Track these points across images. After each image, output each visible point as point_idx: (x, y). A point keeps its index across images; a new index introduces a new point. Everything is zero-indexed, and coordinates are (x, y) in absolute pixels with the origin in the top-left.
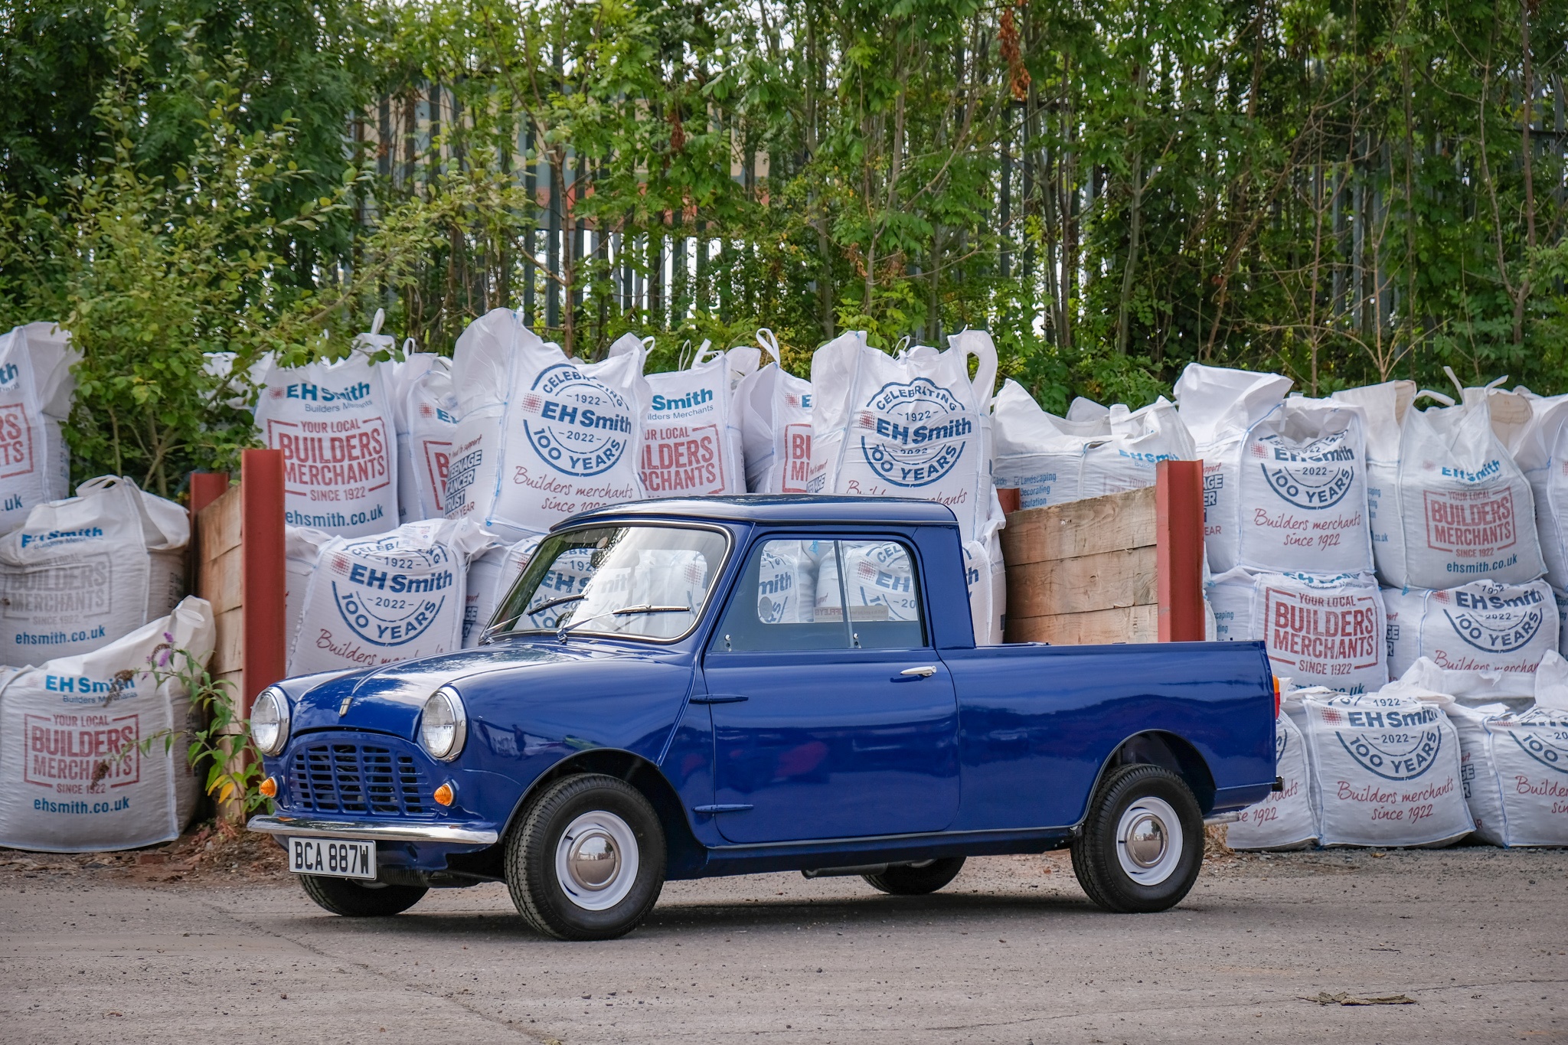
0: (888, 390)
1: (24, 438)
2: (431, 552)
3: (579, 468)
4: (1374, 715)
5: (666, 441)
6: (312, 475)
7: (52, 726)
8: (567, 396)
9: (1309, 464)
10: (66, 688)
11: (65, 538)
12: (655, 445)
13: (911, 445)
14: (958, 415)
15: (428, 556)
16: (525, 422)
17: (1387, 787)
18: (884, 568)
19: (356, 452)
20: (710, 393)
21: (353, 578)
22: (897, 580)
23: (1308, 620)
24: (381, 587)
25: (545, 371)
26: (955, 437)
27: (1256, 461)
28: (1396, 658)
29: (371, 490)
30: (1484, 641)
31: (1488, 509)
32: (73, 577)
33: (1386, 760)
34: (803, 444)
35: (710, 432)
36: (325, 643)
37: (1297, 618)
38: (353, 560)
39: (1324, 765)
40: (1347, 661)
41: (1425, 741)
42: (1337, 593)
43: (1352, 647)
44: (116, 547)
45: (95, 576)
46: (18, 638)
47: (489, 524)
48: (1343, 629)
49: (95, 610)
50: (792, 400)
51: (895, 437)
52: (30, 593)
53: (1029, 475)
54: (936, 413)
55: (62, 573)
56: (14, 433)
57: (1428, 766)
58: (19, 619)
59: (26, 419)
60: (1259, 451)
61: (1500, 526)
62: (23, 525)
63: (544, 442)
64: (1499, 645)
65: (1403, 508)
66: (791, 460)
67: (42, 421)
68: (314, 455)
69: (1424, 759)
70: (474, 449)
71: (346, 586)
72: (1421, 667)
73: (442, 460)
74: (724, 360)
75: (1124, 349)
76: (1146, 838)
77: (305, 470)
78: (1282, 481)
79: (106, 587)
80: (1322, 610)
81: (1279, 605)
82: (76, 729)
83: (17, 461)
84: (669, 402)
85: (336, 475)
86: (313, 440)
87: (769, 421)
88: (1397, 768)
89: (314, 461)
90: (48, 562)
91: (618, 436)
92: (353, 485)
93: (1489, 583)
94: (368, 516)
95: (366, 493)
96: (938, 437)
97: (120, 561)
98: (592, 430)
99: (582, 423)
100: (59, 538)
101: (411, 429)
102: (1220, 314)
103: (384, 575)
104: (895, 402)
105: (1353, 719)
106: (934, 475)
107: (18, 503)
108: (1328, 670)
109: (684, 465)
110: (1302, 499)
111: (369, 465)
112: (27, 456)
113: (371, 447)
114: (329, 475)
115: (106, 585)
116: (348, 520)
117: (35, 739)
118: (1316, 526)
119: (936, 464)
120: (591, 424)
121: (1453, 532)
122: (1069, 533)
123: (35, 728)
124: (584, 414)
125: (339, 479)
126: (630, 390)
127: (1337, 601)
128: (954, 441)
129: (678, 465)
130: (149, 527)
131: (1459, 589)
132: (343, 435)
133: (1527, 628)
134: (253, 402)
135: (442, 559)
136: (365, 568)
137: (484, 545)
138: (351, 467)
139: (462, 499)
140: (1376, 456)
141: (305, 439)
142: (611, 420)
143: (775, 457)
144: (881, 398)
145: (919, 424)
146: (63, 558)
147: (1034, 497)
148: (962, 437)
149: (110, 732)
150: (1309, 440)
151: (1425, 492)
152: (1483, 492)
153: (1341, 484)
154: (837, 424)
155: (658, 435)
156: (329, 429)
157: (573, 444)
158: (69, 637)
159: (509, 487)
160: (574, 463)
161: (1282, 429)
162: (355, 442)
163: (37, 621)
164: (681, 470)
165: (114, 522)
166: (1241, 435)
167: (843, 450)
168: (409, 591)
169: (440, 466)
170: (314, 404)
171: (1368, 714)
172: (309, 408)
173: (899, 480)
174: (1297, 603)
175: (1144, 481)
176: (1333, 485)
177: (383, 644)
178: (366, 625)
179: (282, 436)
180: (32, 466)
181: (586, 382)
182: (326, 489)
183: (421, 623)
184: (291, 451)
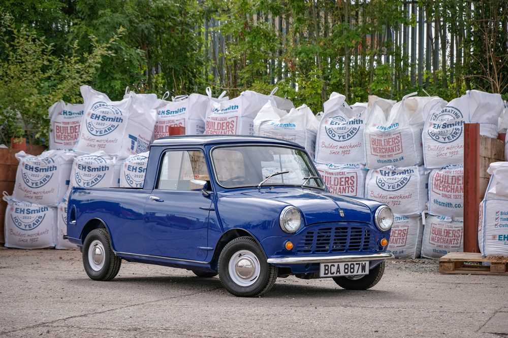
8: (98, 112)
9: (341, 126)
15: (46, 161)
16: (86, 120)
19: (77, 131)
20: (185, 109)
24: (33, 171)
30: (386, 187)
31: (390, 140)
35: (182, 121)
36: (20, 188)
38: (26, 163)
42: (339, 171)
43: (344, 190)
48: (340, 183)
60: (326, 122)
61: (395, 146)
64: (391, 189)
65: (365, 141)
80: (333, 177)
84: (171, 112)
87: (205, 116)
92: (76, 140)
93: (390, 167)
98: (105, 122)
110: (337, 138)
118: (341, 147)
121: (378, 149)
125: (72, 139)
127: (338, 174)
131: (380, 169)
133: (402, 182)
135: (52, 162)
136: (29, 165)
138: (75, 135)
151: (370, 135)
152: (389, 134)
153: (353, 132)
159: (80, 140)
162: (77, 127)
172: (65, 118)
174: (324, 174)
175: (277, 133)
176: (349, 133)
177: (33, 188)
178: (29, 182)
179: (57, 126)
181: (106, 107)
182: (68, 141)
183: (45, 182)
184: (59, 131)
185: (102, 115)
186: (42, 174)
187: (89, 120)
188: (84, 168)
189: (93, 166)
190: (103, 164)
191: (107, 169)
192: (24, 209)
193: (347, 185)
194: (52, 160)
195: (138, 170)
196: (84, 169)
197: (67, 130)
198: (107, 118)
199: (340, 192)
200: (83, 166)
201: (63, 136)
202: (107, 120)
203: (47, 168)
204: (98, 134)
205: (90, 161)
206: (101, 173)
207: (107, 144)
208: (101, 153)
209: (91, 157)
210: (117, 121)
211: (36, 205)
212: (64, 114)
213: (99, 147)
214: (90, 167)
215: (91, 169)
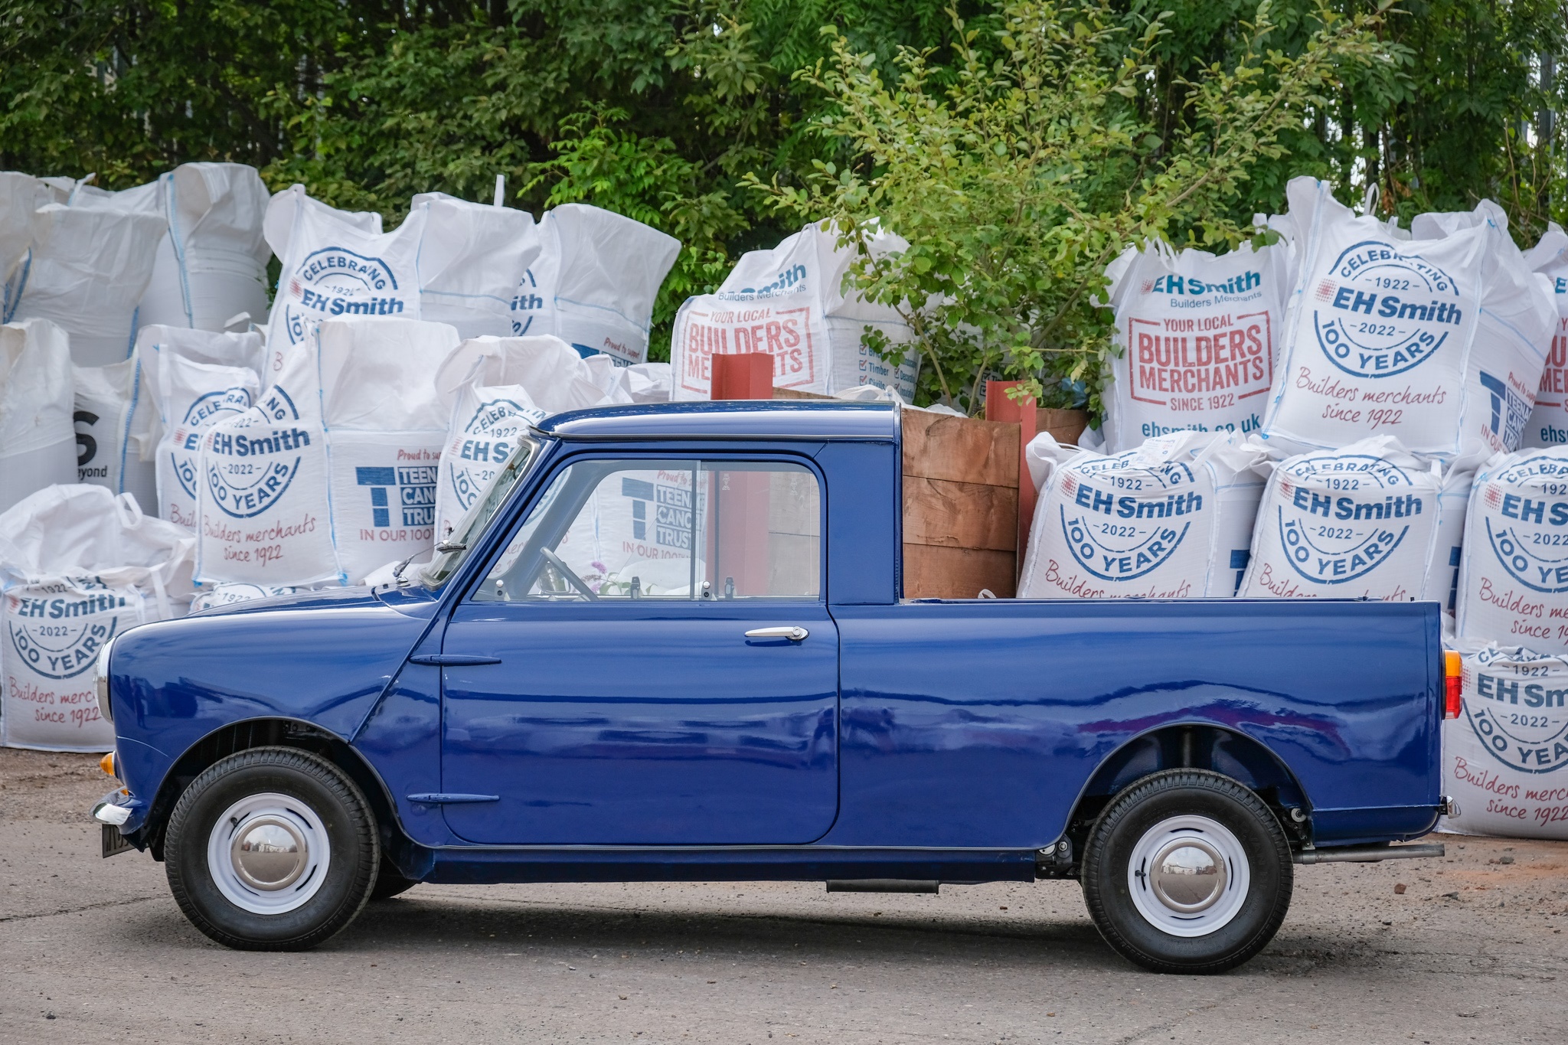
1: (803, 345)
2: (1166, 470)
3: (1373, 368)
6: (1173, 382)
16: (1316, 313)
19: (1225, 353)
21: (1079, 501)
24: (1108, 511)
25: (1343, 254)
29: (1241, 397)
36: (1053, 576)
38: (1080, 479)
47: (1267, 436)
56: (792, 341)
63: (1332, 336)
67: (825, 325)
68: (1176, 358)
71: (1073, 510)
77: (1166, 375)
83: (794, 370)
85: (1200, 380)
86: (1176, 340)
89: (1177, 364)
91: (1434, 328)
92: (1219, 391)
98: (1394, 320)
99: (1381, 313)
103: (1110, 497)
111: (1241, 368)
112: (805, 365)
114: (1192, 381)
120: (1393, 314)
124: (1385, 302)
125: (1204, 384)
132: (1211, 333)
135: (1185, 479)
136: (1091, 490)
138: (1217, 371)
141: (1167, 340)
142: (1424, 309)
156: (1195, 327)
157: (1367, 339)
159: (1292, 392)
160: (1365, 361)
168: (1140, 516)
170: (1181, 298)
172: (1174, 304)
177: (1111, 579)
178: (1091, 555)
179: (1142, 336)
180: (812, 376)
181: (1397, 262)
182: (1189, 396)
183: (1156, 555)
184: (1151, 354)
185: (1382, 293)
186: (1147, 527)
187: (1328, 313)
188: (1321, 503)
189: (1359, 498)
190: (1401, 490)
191: (1414, 507)
194: (1187, 469)
195: (1547, 514)
196: (1321, 509)
197: (1184, 349)
198: (1404, 307)
200: (1316, 496)
202: (1401, 315)
203: (1165, 500)
204: (1370, 368)
206: (1393, 525)
207: (1410, 410)
208: (1388, 445)
209: (1346, 462)
210: (1440, 319)
212: (1170, 291)
213: (1373, 422)
214: (1350, 501)
215: (1353, 507)
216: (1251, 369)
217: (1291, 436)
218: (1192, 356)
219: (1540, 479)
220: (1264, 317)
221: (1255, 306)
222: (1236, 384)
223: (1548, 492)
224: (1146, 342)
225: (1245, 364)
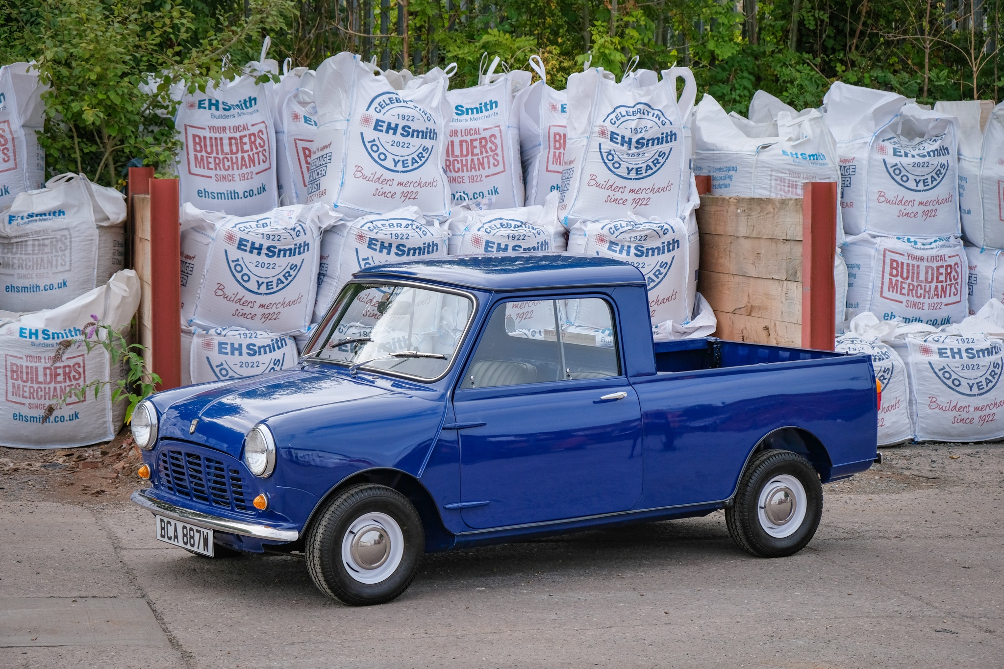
0: (618, 111)
1: (10, 145)
2: (294, 229)
3: (400, 167)
4: (956, 350)
5: (465, 138)
6: (216, 164)
7: (24, 363)
8: (390, 115)
9: (918, 160)
10: (33, 337)
11: (39, 217)
12: (457, 141)
13: (634, 151)
14: (667, 129)
15: (292, 232)
16: (362, 134)
17: (963, 401)
18: (613, 239)
20: (496, 103)
21: (239, 248)
22: (623, 247)
23: (913, 272)
24: (259, 254)
25: (376, 97)
26: (665, 145)
27: (880, 157)
28: (975, 298)
29: (257, 173)
32: (44, 245)
33: (964, 382)
34: (561, 140)
35: (496, 131)
36: (220, 293)
37: (905, 271)
38: (239, 235)
39: (920, 385)
40: (939, 300)
41: (992, 368)
42: (934, 252)
43: (944, 290)
44: (74, 224)
45: (60, 245)
46: (7, 288)
47: (336, 206)
48: (937, 278)
49: (60, 269)
50: (554, 107)
51: (622, 145)
52: (16, 257)
53: (718, 166)
54: (651, 127)
55: (36, 243)
56: (3, 142)
57: (993, 386)
58: (7, 275)
59: (11, 132)
60: (882, 150)
62: (10, 207)
63: (375, 148)
65: (983, 192)
66: (552, 151)
67: (22, 132)
68: (217, 150)
69: (991, 381)
70: (326, 151)
71: (235, 253)
72: (992, 306)
73: (307, 153)
74: (506, 79)
75: (794, 45)
76: (781, 502)
78: (897, 172)
79: (67, 252)
80: (923, 265)
81: (892, 261)
82: (41, 365)
83: (5, 161)
84: (467, 110)
85: (233, 163)
86: (216, 139)
87: (537, 121)
88: (971, 388)
89: (217, 154)
90: (27, 235)
91: (428, 143)
92: (244, 170)
94: (255, 192)
95: (254, 176)
96: (653, 145)
97: (77, 234)
98: (409, 139)
99: (402, 134)
100: (35, 218)
101: (286, 130)
102: (863, 19)
103: (261, 245)
104: (623, 119)
105: (941, 353)
106: (650, 172)
107: (7, 191)
108: (926, 307)
109: (477, 155)
110: (911, 184)
111: (256, 156)
112: (12, 158)
113: (257, 143)
114: (227, 164)
115: (68, 251)
116: (241, 195)
117: (13, 371)
118: (921, 203)
119: (651, 164)
120: (408, 135)
122: (743, 219)
123: (12, 364)
124: (403, 128)
125: (235, 166)
126: (436, 109)
127: (934, 258)
128: (664, 147)
129: (473, 154)
130: (97, 209)
132: (237, 135)
134: (174, 112)
135: (302, 233)
136: (248, 241)
137: (332, 222)
138: (243, 158)
139: (319, 185)
140: (965, 152)
142: (423, 132)
143: (542, 147)
144: (613, 116)
145: (640, 136)
146: (37, 232)
147: (722, 182)
148: (670, 144)
149: (65, 367)
150: (918, 140)
151: (999, 181)
153: (940, 173)
154: (583, 133)
155: (459, 134)
156: (227, 131)
157: (395, 150)
158: (42, 288)
159: (350, 180)
160: (396, 163)
161: (899, 132)
162: (246, 140)
163: (20, 277)
164: (475, 158)
165: (73, 206)
166: (870, 138)
167: (586, 152)
168: (278, 256)
169: (306, 156)
170: (217, 113)
171: (952, 349)
172: (213, 116)
173: (625, 175)
174: (905, 260)
175: (799, 173)
176: (933, 174)
177: (261, 294)
178: (248, 281)
179: (194, 136)
180: (16, 165)
181: (405, 104)
182: (226, 173)
183: (287, 279)
184: (201, 147)
185: (402, 123)
186: (283, 263)
187: (370, 134)
191: (434, 248)
192: (240, 345)
193: (948, 282)
194: (303, 228)
196: (385, 251)
197: (222, 144)
199: (937, 295)
200: (382, 243)
201: (210, 160)
205: (399, 231)
208: (415, 212)
209: (395, 222)
211: (265, 335)
213: (403, 198)
214: (404, 246)
215: (406, 249)
216: (262, 157)
217: (351, 206)
218: (227, 149)
219: (504, 232)
220: (263, 124)
221: (256, 118)
222: (254, 166)
223: (510, 239)
224: (197, 140)
225: (258, 153)
